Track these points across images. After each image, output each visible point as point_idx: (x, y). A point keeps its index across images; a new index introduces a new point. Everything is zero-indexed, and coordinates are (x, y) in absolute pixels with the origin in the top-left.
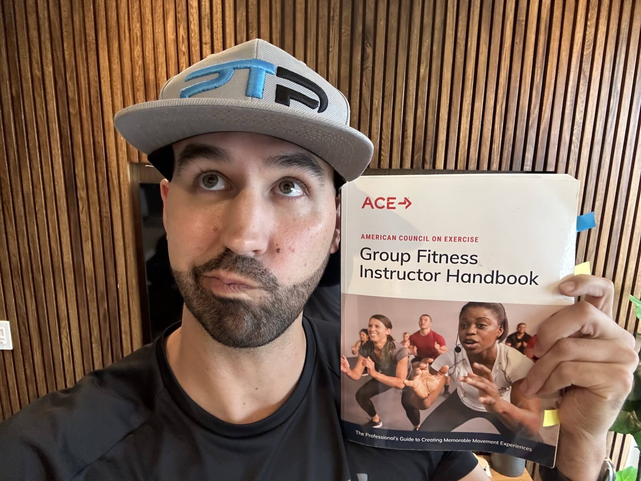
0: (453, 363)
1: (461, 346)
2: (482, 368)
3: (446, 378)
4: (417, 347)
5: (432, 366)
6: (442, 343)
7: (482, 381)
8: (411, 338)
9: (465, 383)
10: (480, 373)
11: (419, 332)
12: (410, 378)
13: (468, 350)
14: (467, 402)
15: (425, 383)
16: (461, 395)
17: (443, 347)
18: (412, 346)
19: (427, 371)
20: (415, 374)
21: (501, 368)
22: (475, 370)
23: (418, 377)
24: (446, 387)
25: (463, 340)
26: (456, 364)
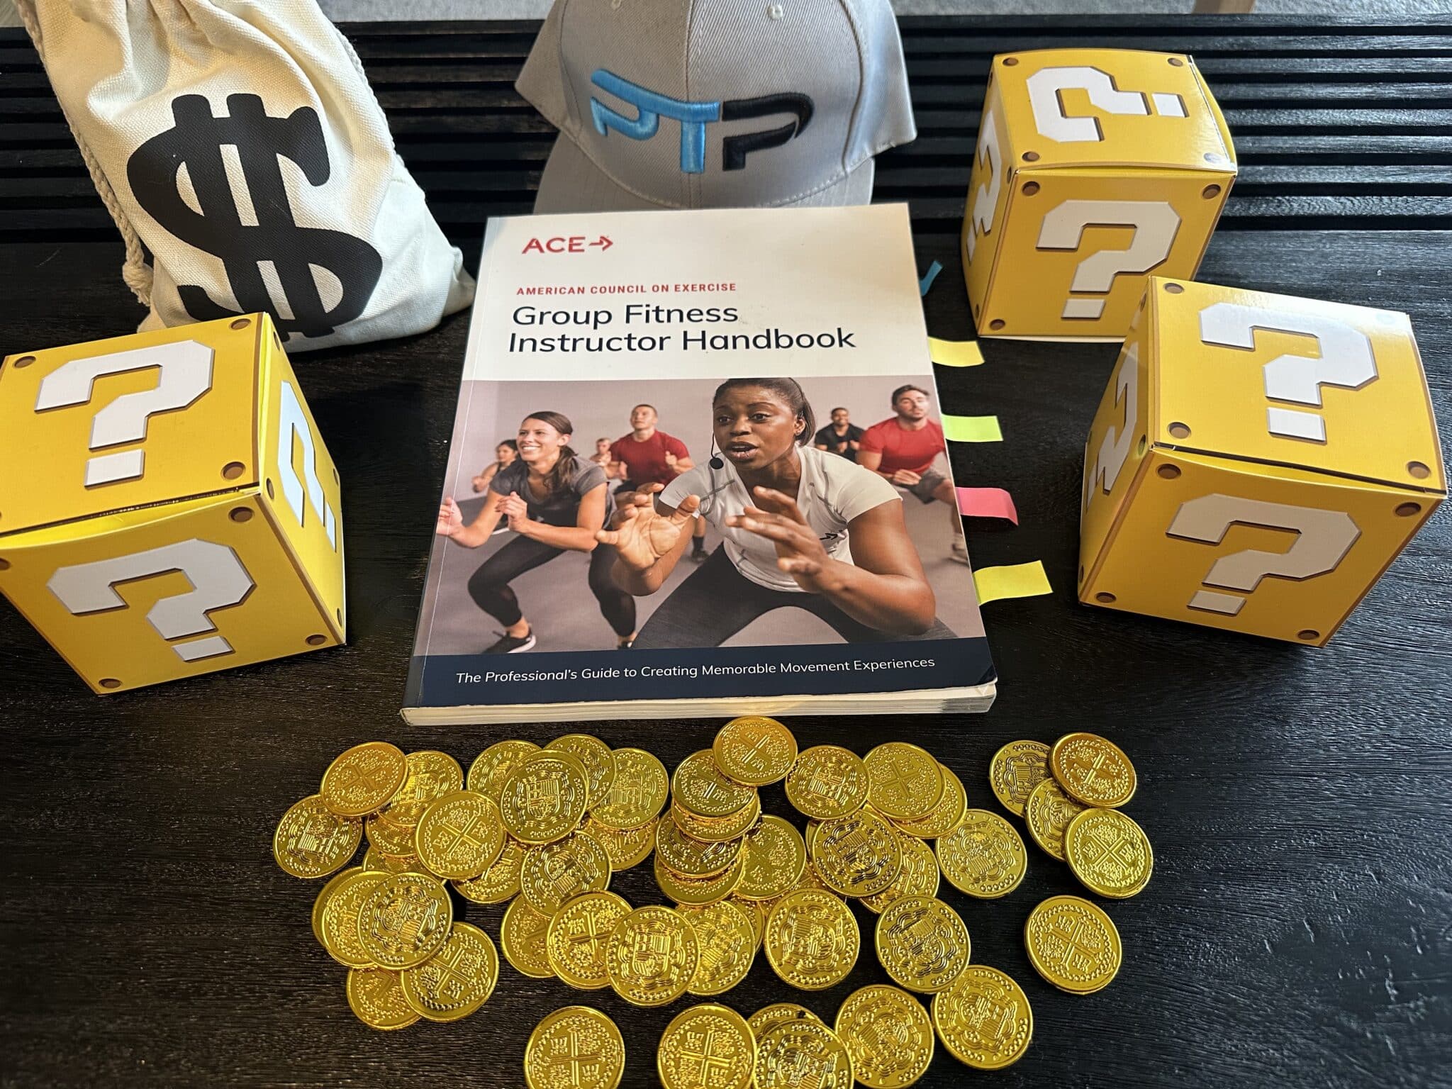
0: (709, 490)
1: (721, 457)
2: (773, 496)
3: (696, 521)
4: (626, 462)
5: (663, 498)
6: (680, 453)
7: (780, 524)
8: (613, 448)
9: (741, 530)
10: (772, 507)
11: (630, 435)
12: (610, 526)
13: (740, 464)
14: (750, 570)
15: (647, 534)
16: (735, 557)
17: (684, 461)
18: (615, 463)
19: (651, 509)
20: (624, 518)
21: (815, 492)
22: (760, 502)
23: (631, 521)
24: (698, 541)
25: (724, 444)
26: (715, 491)
